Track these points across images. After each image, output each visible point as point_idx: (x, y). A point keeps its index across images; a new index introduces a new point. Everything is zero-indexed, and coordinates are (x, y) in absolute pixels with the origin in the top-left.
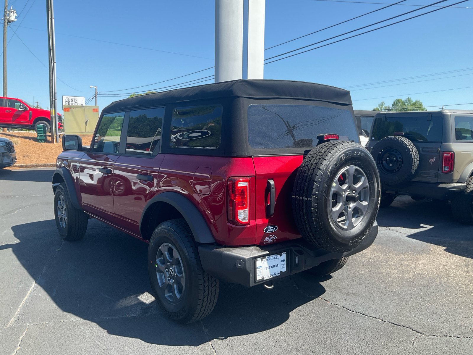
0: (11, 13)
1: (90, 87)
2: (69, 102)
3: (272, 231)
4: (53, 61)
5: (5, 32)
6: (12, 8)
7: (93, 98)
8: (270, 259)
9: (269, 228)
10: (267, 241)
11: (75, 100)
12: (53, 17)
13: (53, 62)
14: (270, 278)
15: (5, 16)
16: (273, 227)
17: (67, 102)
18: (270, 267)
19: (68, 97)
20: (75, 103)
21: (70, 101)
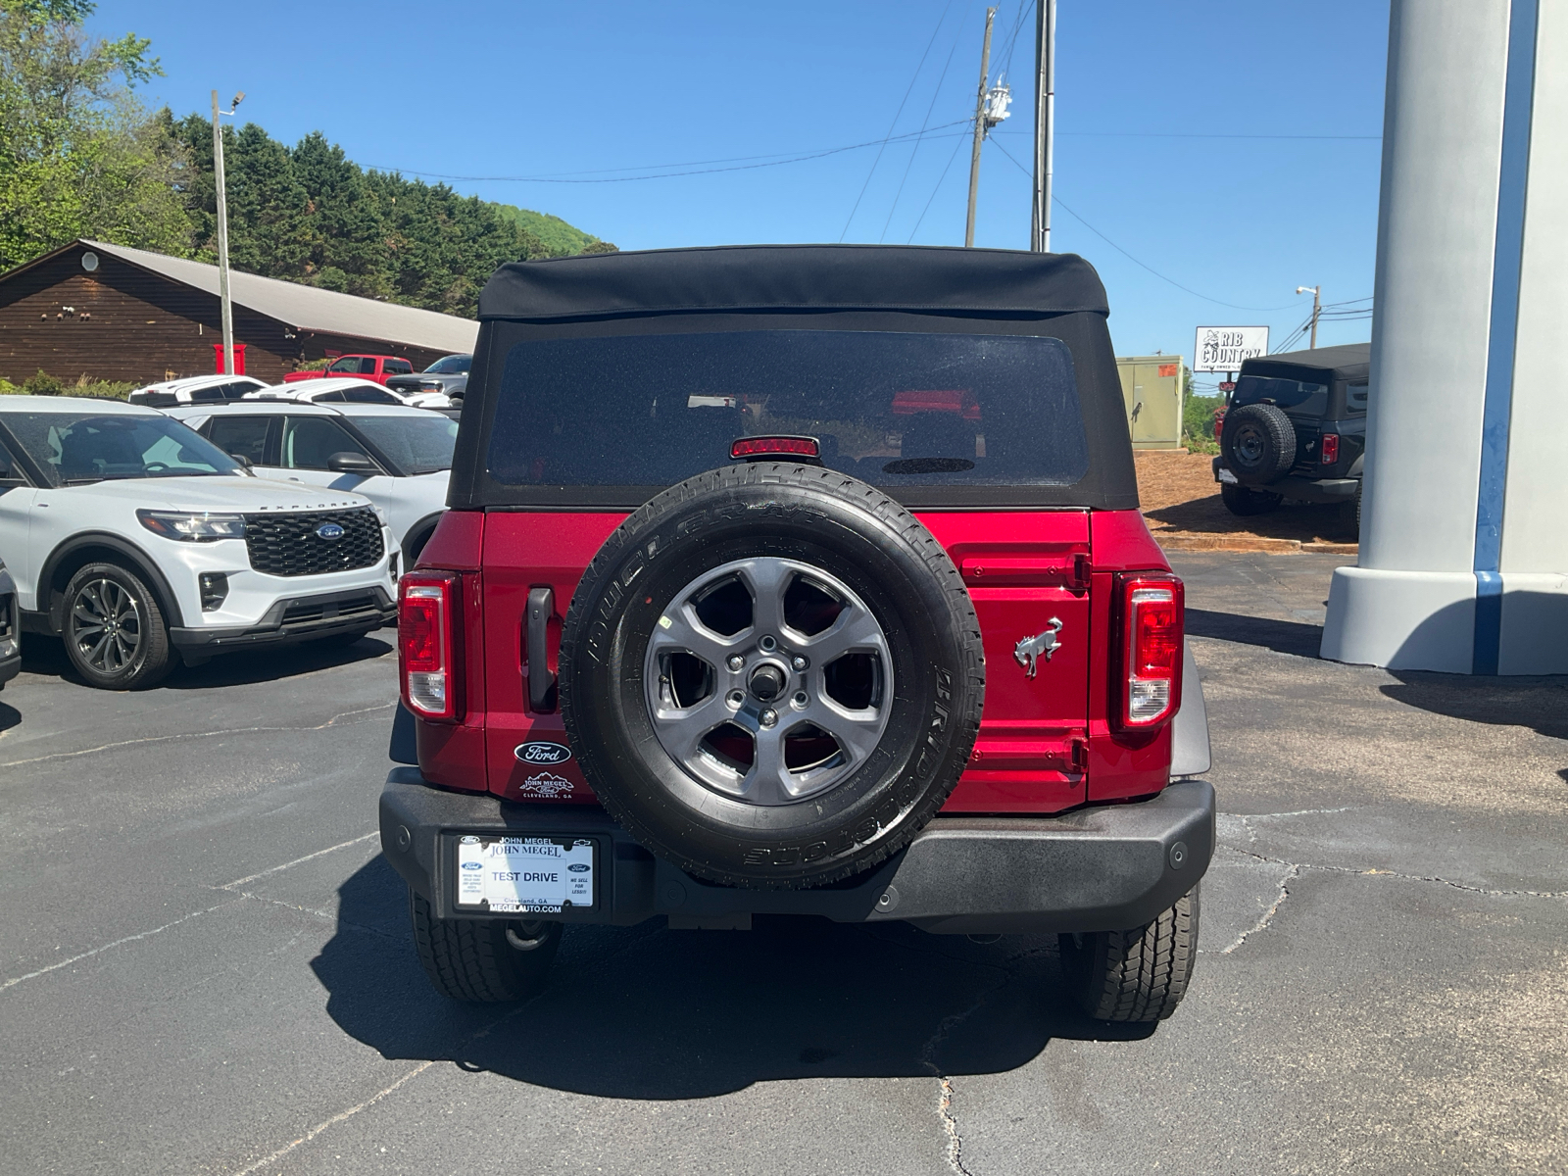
0: (996, 96)
1: (1298, 292)
2: (1217, 344)
3: (547, 760)
4: (1043, 227)
5: (976, 154)
6: (999, 83)
7: (1306, 328)
8: (521, 850)
9: (536, 748)
10: (531, 791)
11: (1236, 339)
12: (1052, 90)
13: (1041, 230)
14: (516, 911)
15: (979, 109)
16: (549, 748)
17: (1209, 348)
18: (517, 874)
19: (1214, 330)
20: (1234, 347)
21: (1220, 343)
